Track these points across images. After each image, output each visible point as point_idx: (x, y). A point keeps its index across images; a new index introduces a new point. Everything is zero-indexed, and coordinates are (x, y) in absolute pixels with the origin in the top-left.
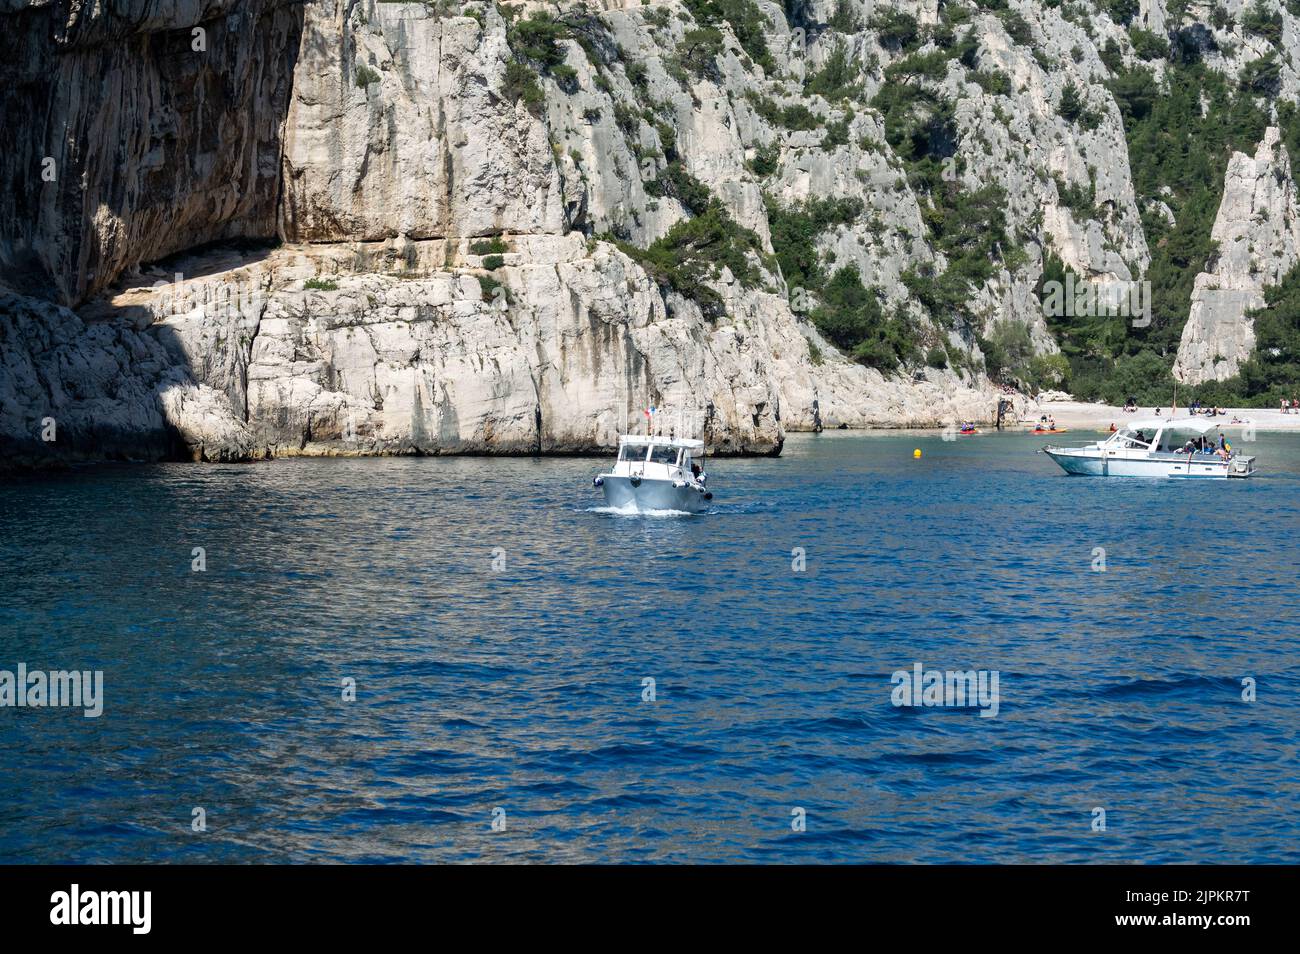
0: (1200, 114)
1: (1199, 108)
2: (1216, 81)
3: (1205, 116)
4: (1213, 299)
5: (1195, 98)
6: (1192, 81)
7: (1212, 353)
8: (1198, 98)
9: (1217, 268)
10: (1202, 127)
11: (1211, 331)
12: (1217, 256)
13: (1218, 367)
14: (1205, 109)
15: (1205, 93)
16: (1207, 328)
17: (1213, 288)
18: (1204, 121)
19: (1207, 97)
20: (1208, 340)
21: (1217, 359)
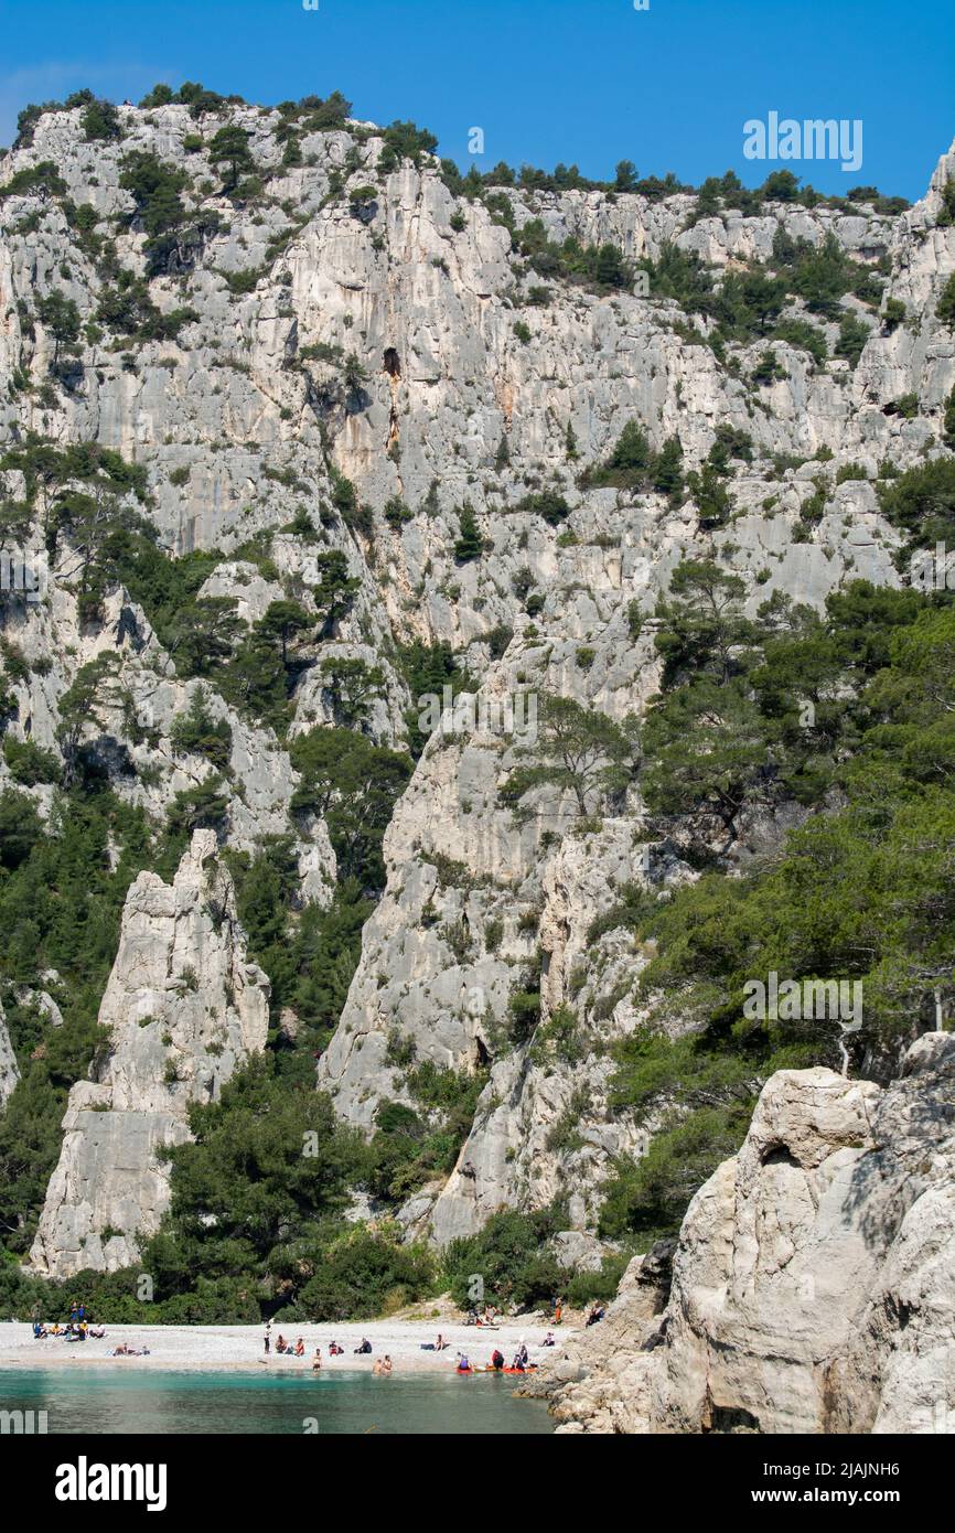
0: (106, 867)
1: (106, 857)
2: (132, 822)
3: (114, 870)
4: (101, 1126)
5: (101, 842)
6: (96, 817)
7: (99, 1223)
8: (105, 844)
9: (107, 1075)
10: (110, 884)
11: (98, 1184)
12: (108, 1051)
13: (110, 1247)
14: (115, 859)
15: (116, 837)
16: (90, 1177)
17: (101, 1108)
18: (112, 877)
19: (117, 842)
20: (91, 1199)
21: (108, 1234)
